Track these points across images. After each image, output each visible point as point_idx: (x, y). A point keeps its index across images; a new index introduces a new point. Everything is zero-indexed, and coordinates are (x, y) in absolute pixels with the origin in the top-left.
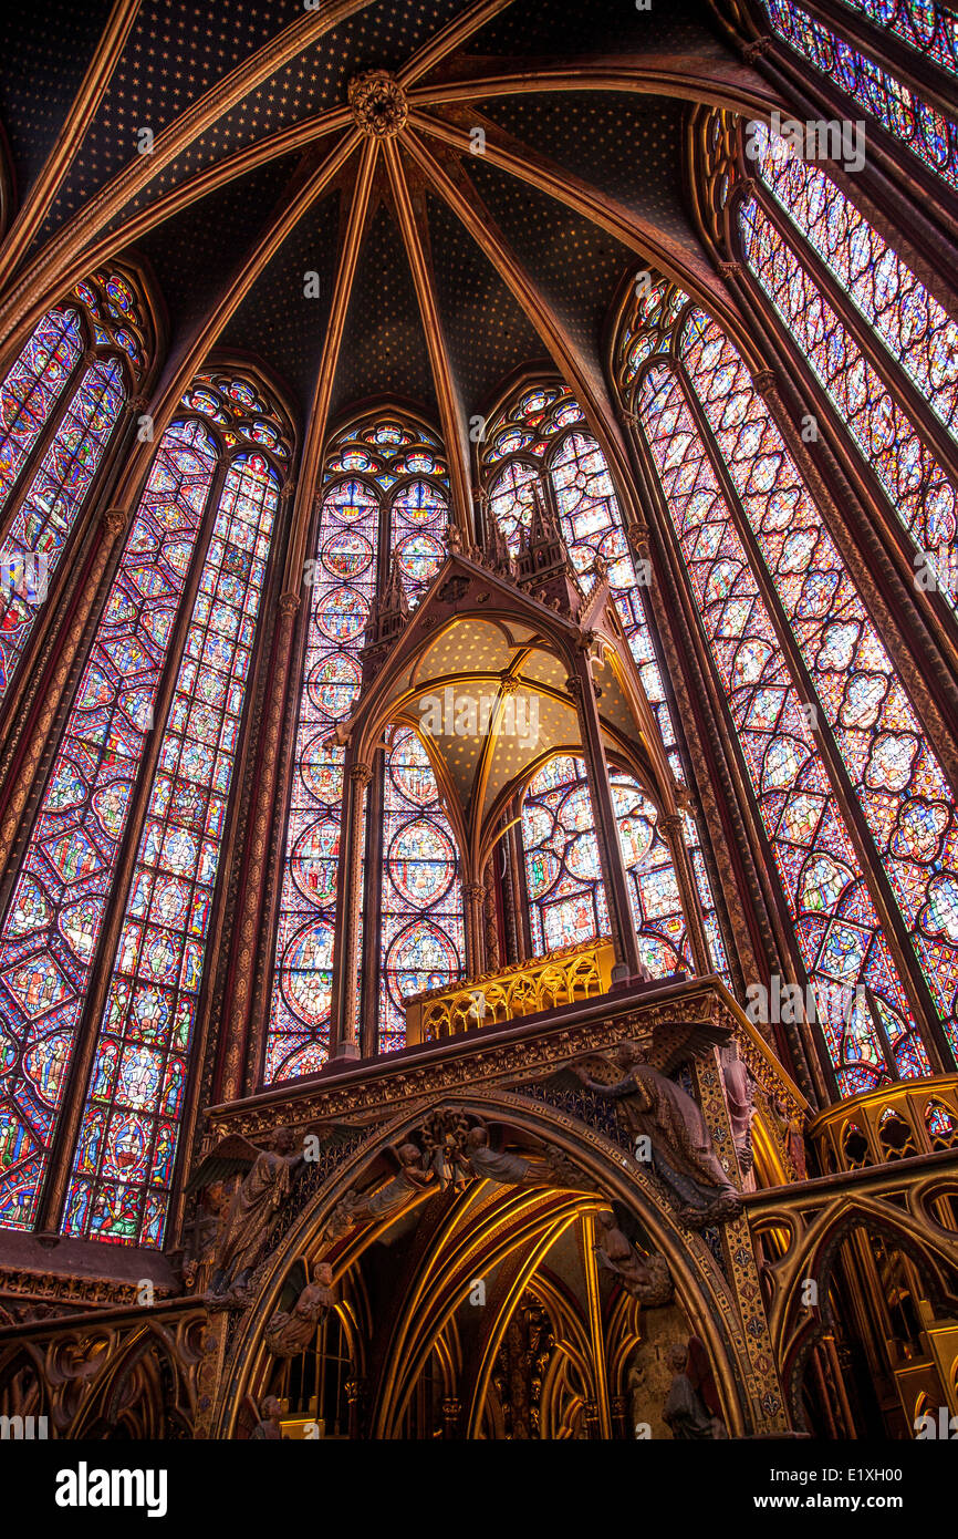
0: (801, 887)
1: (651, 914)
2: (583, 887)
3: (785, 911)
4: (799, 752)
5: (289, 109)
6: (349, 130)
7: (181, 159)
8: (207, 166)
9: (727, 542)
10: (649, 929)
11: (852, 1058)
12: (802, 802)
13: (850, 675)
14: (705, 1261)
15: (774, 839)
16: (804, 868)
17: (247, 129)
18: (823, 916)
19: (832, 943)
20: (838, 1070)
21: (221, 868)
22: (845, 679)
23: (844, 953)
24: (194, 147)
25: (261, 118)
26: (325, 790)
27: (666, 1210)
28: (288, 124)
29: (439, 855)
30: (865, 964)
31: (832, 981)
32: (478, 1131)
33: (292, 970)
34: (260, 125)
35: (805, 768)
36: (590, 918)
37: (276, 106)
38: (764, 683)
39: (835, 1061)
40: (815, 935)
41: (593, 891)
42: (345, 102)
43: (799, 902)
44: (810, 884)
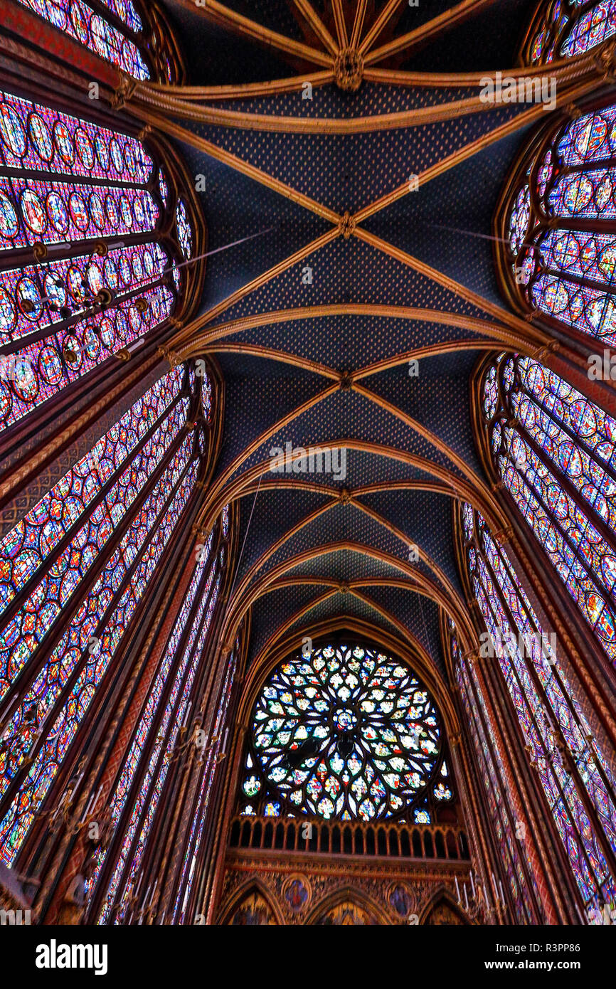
5: (390, 94)
6: (367, 66)
7: (449, 100)
8: (441, 89)
17: (413, 96)
24: (439, 103)
25: (403, 97)
28: (395, 87)
34: (407, 93)
37: (394, 99)
42: (364, 82)
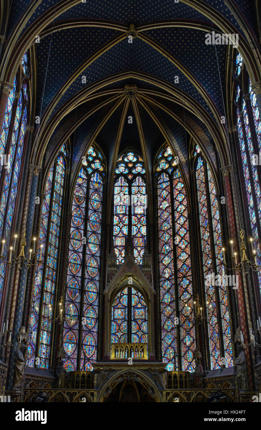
0: (165, 323)
1: (136, 317)
2: (123, 307)
3: (161, 326)
4: (171, 298)
9: (169, 241)
10: (135, 320)
11: (166, 356)
12: (169, 308)
13: (185, 290)
14: (160, 395)
15: (162, 312)
16: (166, 321)
18: (167, 331)
19: (167, 336)
20: (163, 357)
21: (55, 289)
22: (184, 290)
23: (169, 339)
26: (73, 270)
27: (157, 389)
29: (95, 291)
30: (172, 342)
31: (166, 342)
32: (135, 375)
33: (67, 314)
35: (171, 302)
36: (124, 314)
38: (168, 279)
39: (163, 355)
40: (165, 333)
41: (125, 308)
43: (164, 326)
44: (166, 324)
